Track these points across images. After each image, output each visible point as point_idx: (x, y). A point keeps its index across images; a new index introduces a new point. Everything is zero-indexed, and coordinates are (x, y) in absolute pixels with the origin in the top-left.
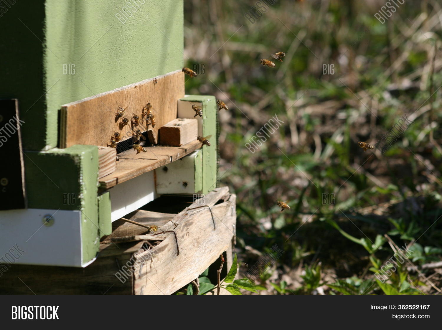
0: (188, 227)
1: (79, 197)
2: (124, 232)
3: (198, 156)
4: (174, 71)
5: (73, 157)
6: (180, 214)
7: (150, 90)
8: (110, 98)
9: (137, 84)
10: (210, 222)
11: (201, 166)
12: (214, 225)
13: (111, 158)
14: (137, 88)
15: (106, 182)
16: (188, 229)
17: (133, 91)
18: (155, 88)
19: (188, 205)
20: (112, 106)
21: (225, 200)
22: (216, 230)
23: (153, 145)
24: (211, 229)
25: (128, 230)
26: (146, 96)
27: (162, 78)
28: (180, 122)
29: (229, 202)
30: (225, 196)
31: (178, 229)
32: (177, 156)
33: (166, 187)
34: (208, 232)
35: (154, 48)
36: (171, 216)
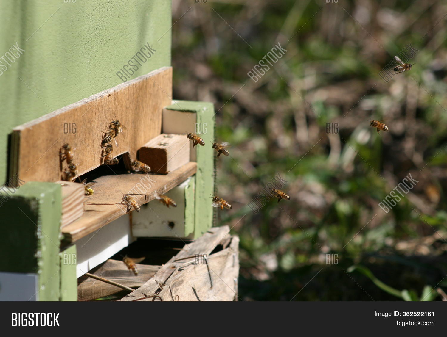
0: (177, 288)
1: (36, 255)
2: (88, 290)
3: (189, 186)
4: (158, 68)
5: (29, 201)
6: (165, 267)
7: (127, 98)
8: (76, 114)
9: (111, 91)
10: (205, 278)
11: (193, 200)
12: (211, 282)
13: (77, 199)
14: (110, 97)
15: (72, 233)
16: (177, 290)
17: (106, 101)
18: (133, 95)
19: (176, 253)
20: (79, 123)
21: (225, 246)
22: (213, 289)
23: (129, 172)
24: (207, 288)
25: (94, 288)
26: (122, 107)
27: (144, 81)
28: (166, 140)
29: (230, 249)
30: (225, 240)
31: (165, 293)
32: (163, 189)
33: (146, 227)
34: (203, 293)
35: (133, 39)
36: (152, 268)
